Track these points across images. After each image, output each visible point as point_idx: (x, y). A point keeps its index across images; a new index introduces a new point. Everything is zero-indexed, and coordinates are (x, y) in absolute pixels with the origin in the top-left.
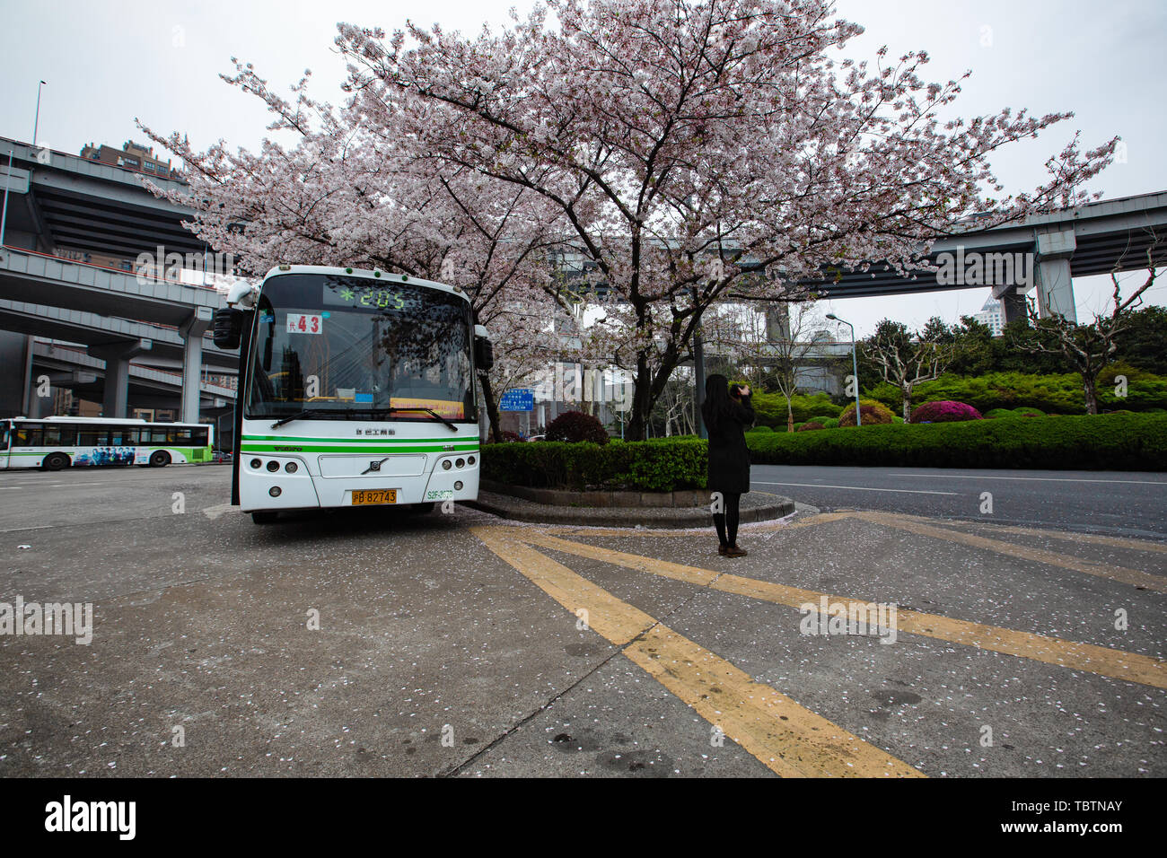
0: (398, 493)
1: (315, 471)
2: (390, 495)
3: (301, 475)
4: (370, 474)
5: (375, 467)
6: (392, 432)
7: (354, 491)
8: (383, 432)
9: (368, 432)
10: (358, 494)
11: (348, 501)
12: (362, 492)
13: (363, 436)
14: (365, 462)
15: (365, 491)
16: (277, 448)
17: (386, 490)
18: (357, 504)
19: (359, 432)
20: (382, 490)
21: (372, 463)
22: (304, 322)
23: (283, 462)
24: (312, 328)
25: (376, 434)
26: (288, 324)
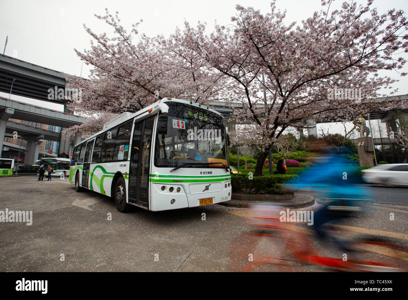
0: (213, 199)
1: (188, 191)
2: (211, 200)
3: (182, 193)
4: (206, 192)
5: (207, 188)
6: (211, 173)
7: (200, 199)
8: (209, 173)
9: (204, 173)
10: (202, 201)
11: (198, 204)
12: (203, 199)
13: (203, 175)
14: (203, 186)
15: (204, 199)
16: (174, 181)
17: (209, 198)
18: (201, 205)
19: (201, 173)
20: (208, 198)
21: (206, 186)
22: (179, 123)
23: (176, 187)
24: (182, 126)
25: (206, 174)
26: (173, 124)
